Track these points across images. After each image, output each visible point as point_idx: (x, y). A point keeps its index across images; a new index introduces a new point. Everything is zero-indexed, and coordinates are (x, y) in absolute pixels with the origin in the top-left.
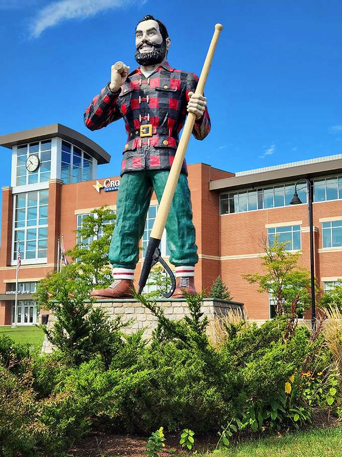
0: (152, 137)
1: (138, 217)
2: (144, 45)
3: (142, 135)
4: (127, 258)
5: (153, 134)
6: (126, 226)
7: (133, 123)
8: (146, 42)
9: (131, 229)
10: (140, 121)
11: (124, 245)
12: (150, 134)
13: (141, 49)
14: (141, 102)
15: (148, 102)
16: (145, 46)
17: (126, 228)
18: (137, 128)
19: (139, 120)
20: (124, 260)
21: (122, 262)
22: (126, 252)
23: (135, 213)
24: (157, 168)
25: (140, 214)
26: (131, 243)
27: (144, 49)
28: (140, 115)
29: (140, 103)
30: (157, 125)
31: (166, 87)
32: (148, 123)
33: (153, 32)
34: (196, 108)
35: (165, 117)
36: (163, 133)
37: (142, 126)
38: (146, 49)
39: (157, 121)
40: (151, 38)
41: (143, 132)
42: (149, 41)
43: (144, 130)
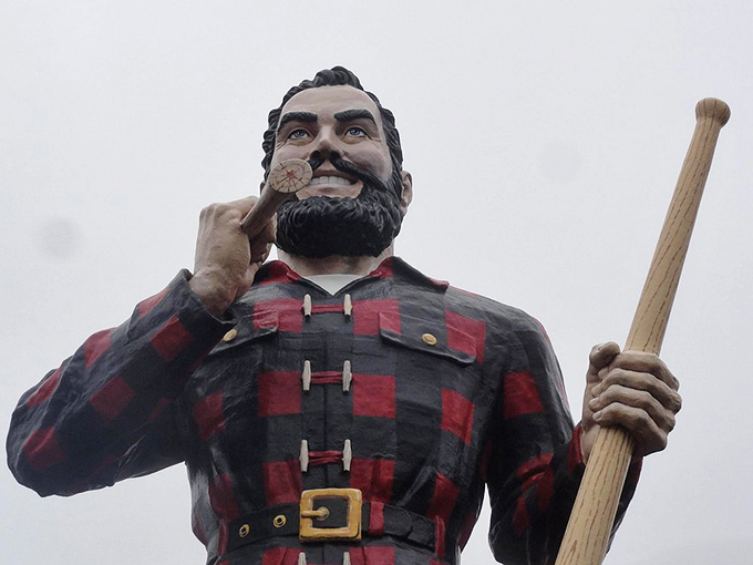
0: (361, 542)
2: (322, 168)
3: (308, 530)
5: (364, 534)
7: (262, 478)
8: (335, 156)
10: (305, 468)
12: (352, 529)
14: (310, 384)
15: (347, 388)
16: (328, 174)
18: (283, 499)
19: (293, 466)
27: (322, 183)
28: (304, 442)
29: (307, 387)
30: (381, 495)
31: (430, 338)
32: (345, 479)
33: (364, 125)
34: (646, 406)
35: (422, 462)
36: (412, 537)
37: (308, 495)
38: (330, 186)
39: (387, 476)
40: (351, 149)
41: (314, 518)
42: (345, 158)
43: (322, 511)
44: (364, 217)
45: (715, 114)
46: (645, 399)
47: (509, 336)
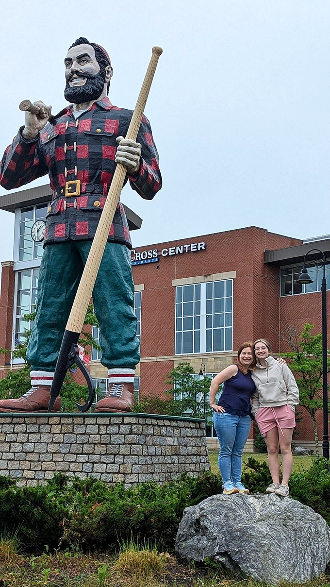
0: (79, 196)
1: (63, 302)
2: (74, 76)
3: (67, 194)
4: (46, 357)
5: (81, 193)
6: (46, 315)
7: (58, 179)
8: (77, 72)
9: (53, 319)
10: (66, 176)
11: (43, 340)
12: (77, 193)
13: (72, 81)
14: (67, 150)
15: (75, 151)
16: (76, 78)
17: (46, 318)
18: (62, 185)
19: (64, 175)
20: (43, 360)
21: (40, 363)
22: (47, 348)
23: (58, 297)
24: (84, 238)
25: (66, 299)
26: (53, 337)
27: (75, 81)
28: (66, 168)
29: (65, 152)
30: (86, 181)
31: (99, 130)
32: (76, 178)
33: (85, 59)
34: (125, 157)
35: (97, 169)
36: (95, 192)
37: (68, 183)
38: (77, 82)
39: (87, 176)
40: (83, 68)
41: (68, 190)
42: (81, 72)
43: (70, 188)
44: (83, 92)
45: (158, 52)
46: (125, 155)
47: (127, 123)
